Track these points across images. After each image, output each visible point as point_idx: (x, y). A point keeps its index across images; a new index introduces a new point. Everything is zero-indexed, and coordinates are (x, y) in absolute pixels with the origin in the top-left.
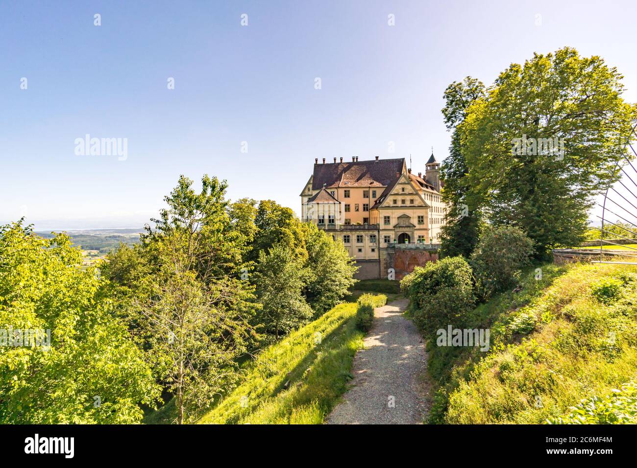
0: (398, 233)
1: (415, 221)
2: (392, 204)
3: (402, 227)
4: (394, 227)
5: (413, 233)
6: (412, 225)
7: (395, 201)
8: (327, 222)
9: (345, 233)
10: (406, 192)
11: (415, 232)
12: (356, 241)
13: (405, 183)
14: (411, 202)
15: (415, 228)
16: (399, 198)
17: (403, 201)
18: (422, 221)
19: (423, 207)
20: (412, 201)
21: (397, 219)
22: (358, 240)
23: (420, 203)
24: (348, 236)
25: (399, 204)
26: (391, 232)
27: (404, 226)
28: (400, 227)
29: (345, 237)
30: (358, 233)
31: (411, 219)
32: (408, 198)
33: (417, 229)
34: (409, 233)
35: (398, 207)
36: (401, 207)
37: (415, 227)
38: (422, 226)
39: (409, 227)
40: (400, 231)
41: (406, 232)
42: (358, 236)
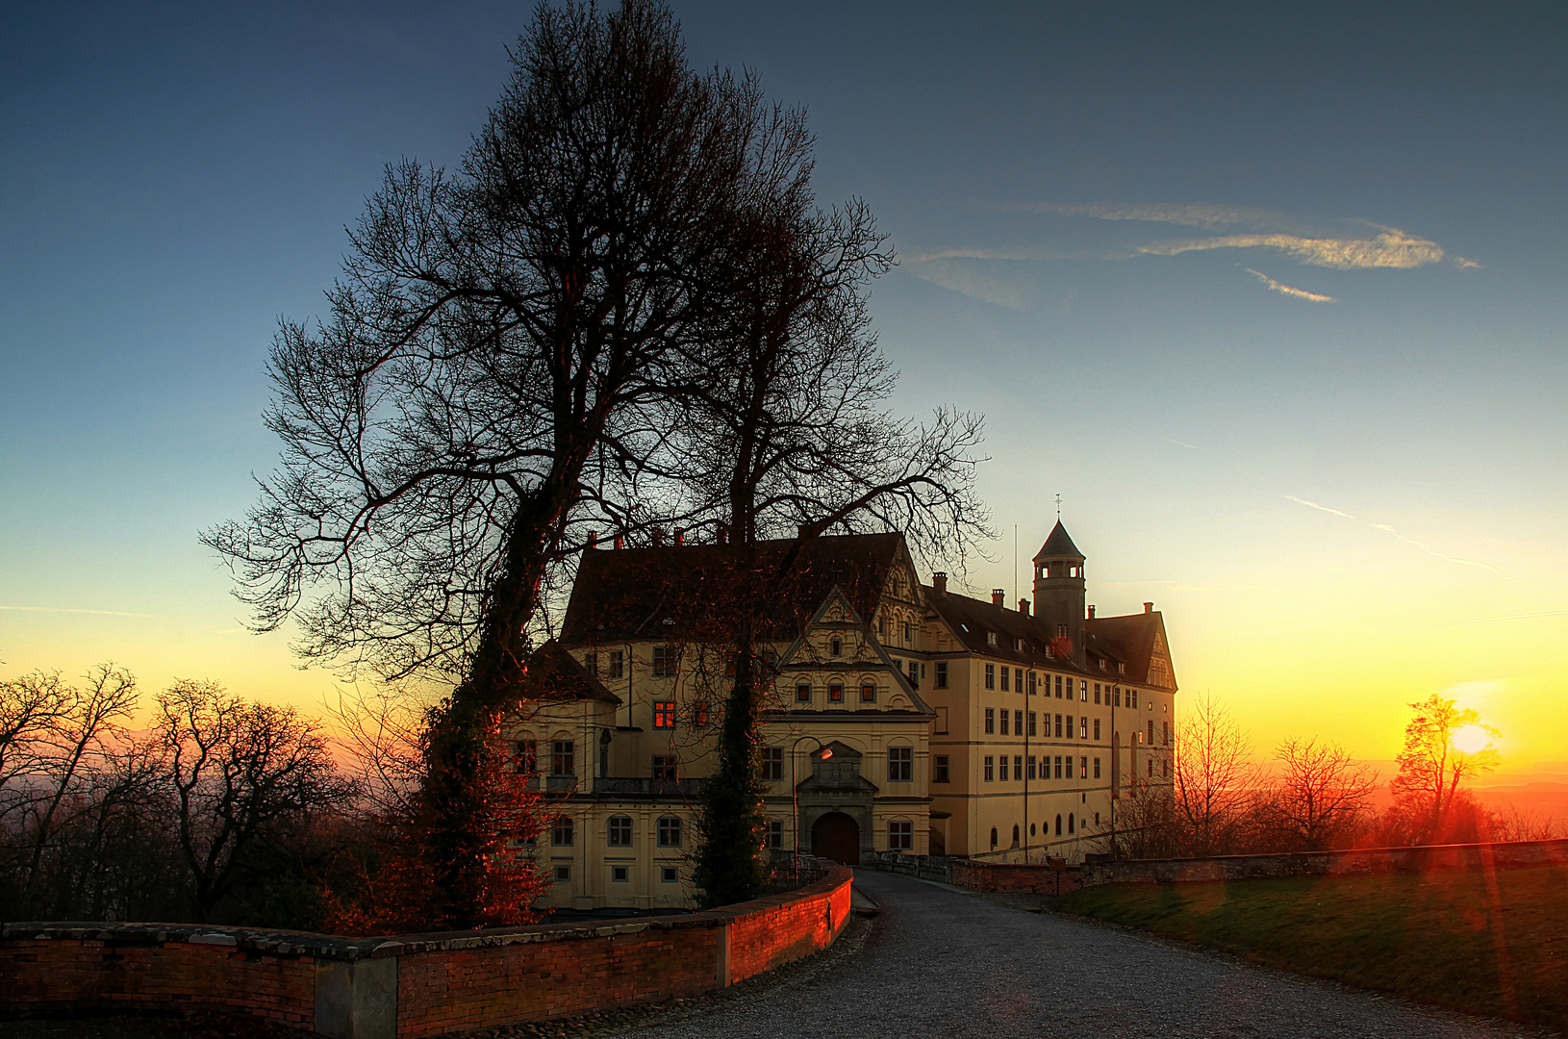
0: (809, 812)
1: (876, 770)
2: (790, 702)
3: (826, 790)
4: (799, 788)
5: (868, 815)
6: (863, 786)
7: (804, 692)
8: (544, 764)
9: (614, 809)
10: (847, 656)
11: (878, 809)
12: (656, 837)
13: (841, 626)
14: (863, 694)
15: (876, 796)
16: (819, 680)
17: (836, 692)
18: (907, 766)
19: (908, 713)
20: (868, 692)
21: (808, 761)
22: (663, 833)
23: (897, 698)
24: (627, 821)
25: (820, 702)
26: (788, 809)
27: (836, 784)
28: (817, 790)
29: (613, 821)
30: (660, 810)
31: (863, 761)
32: (852, 680)
33: (882, 799)
34: (854, 813)
35: (814, 713)
36: (825, 712)
37: (876, 790)
38: (901, 789)
39: (855, 790)
40: (821, 805)
41: (842, 810)
42: (663, 822)
